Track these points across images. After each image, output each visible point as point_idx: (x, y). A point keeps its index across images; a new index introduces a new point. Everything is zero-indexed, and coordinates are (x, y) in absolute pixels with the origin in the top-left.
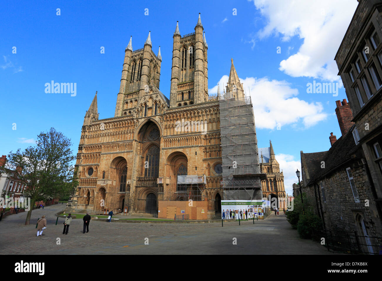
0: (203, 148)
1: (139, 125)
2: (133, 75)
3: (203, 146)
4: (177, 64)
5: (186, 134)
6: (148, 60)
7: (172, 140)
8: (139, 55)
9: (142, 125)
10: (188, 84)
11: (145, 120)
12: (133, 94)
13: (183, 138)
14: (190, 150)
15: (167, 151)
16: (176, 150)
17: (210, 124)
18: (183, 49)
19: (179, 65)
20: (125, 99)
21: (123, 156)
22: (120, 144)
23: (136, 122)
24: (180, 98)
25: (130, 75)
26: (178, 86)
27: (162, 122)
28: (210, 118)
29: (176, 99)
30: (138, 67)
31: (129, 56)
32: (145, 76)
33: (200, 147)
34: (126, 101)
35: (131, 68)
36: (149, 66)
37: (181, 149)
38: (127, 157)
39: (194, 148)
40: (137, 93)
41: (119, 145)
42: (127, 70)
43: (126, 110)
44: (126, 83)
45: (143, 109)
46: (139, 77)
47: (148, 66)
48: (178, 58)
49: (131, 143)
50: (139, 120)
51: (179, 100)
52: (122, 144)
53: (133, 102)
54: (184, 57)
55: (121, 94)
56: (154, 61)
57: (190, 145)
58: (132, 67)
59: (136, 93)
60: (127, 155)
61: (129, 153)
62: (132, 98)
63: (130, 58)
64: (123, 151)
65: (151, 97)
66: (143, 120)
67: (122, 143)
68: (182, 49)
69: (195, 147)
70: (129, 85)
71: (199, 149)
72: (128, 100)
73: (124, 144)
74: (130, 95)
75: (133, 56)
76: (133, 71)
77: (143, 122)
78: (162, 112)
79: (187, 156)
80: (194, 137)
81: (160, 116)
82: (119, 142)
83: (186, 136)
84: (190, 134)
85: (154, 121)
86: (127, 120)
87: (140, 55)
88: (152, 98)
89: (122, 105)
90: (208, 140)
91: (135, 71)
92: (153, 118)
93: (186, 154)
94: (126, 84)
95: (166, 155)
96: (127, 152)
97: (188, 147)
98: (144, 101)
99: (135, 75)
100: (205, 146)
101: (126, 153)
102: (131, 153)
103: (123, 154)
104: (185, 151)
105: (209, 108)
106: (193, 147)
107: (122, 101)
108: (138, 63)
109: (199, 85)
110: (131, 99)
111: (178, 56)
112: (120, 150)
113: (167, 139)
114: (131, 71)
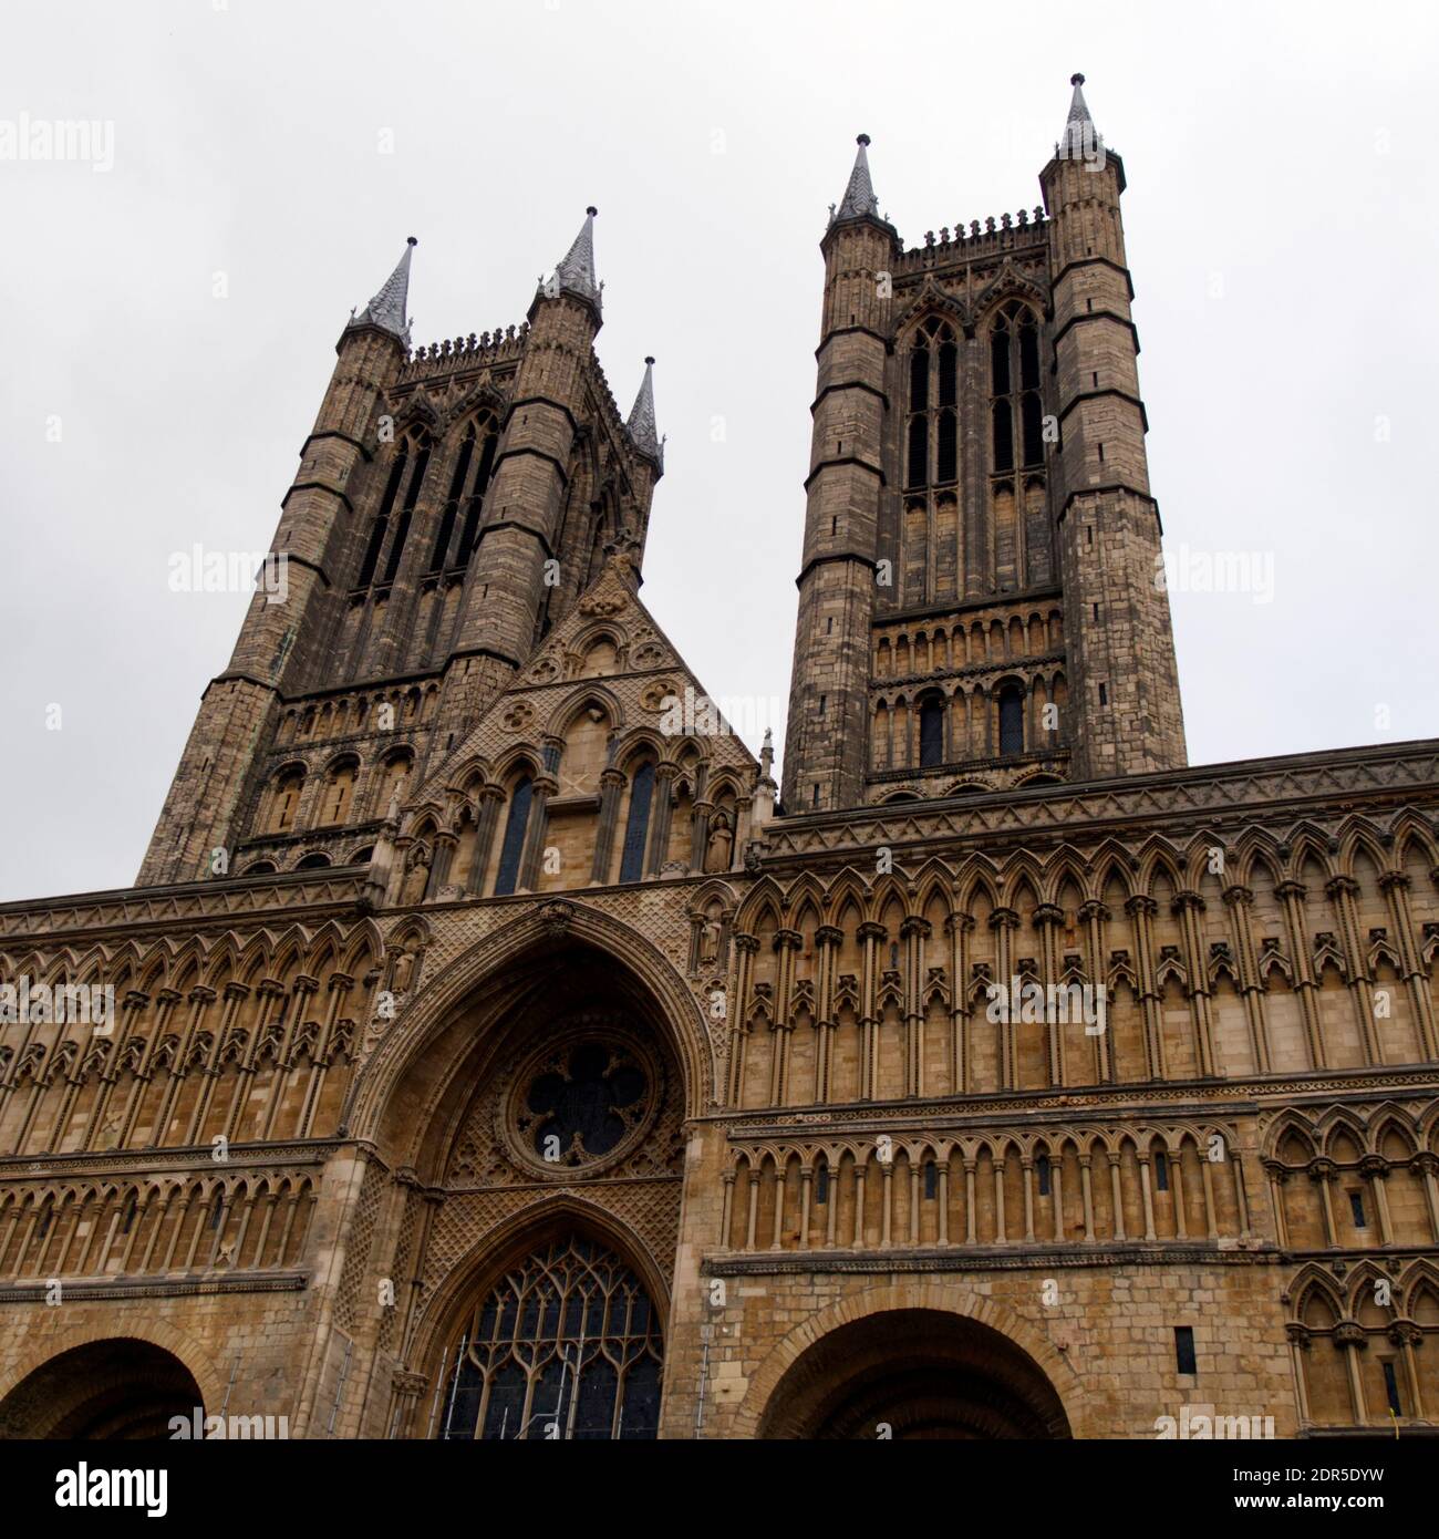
0: (1280, 1281)
1: (423, 980)
2: (388, 541)
3: (1285, 1261)
4: (867, 445)
5: (1033, 1099)
6: (560, 416)
7: (834, 1158)
8: (474, 380)
9: (464, 975)
10: (986, 617)
11: (503, 931)
12: (370, 696)
13: (984, 1149)
14: (1100, 1301)
15: (769, 1301)
16: (901, 1295)
17: (1328, 995)
18: (920, 339)
19: (884, 455)
20: (283, 738)
21: (162, 1338)
22: (157, 1180)
23: (397, 941)
24: (900, 746)
25: (360, 532)
26: (878, 633)
27: (711, 950)
28: (1324, 928)
29: (866, 749)
30: (449, 471)
31: (377, 381)
32: (523, 536)
33: (1240, 1272)
34: (290, 758)
35: (380, 480)
36: (564, 465)
37: (969, 1281)
38: (212, 1357)
39: (1144, 1277)
40: (423, 686)
41: (142, 1197)
42: (340, 486)
43: (275, 846)
44: (313, 594)
45: (494, 821)
46: (451, 555)
47: (556, 463)
48: (875, 401)
49: (296, 1184)
50: (437, 924)
51: (899, 763)
52: (177, 1189)
53: (362, 768)
54: (933, 400)
55: (247, 688)
56: (603, 450)
57: (1090, 1238)
58: (386, 477)
59: (406, 689)
60: (218, 1329)
61: (247, 1303)
62: (355, 730)
63: (380, 395)
64: (179, 1275)
65: (592, 703)
66: (480, 923)
67: (181, 1179)
68: (911, 334)
69: (1165, 1261)
70: (340, 622)
71: (1222, 1295)
72: (311, 746)
73: (207, 1188)
74: (334, 705)
75: (411, 387)
76: (397, 506)
77: (473, 951)
78: (720, 847)
79: (1057, 1374)
80: (1143, 1142)
81: (688, 895)
82: (143, 1166)
83: (1026, 1125)
84: (1082, 1105)
85: (608, 939)
86: (279, 920)
87: (486, 377)
88: (605, 717)
89: (236, 788)
90: (1333, 1180)
91: (411, 501)
92: (602, 904)
93: (1038, 1357)
94: (310, 602)
95: (760, 1349)
96: (224, 1288)
97: (1061, 1262)
98: (513, 740)
99: (413, 536)
100: (1299, 1258)
101: (207, 1306)
102: (274, 1302)
103: (167, 1308)
104: (1032, 1311)
105: (1294, 816)
106: (1129, 1257)
107: (246, 757)
108: (454, 439)
109: (1132, 612)
110: (352, 740)
111: (877, 384)
112: (131, 1265)
113: (771, 1147)
114: (369, 502)
